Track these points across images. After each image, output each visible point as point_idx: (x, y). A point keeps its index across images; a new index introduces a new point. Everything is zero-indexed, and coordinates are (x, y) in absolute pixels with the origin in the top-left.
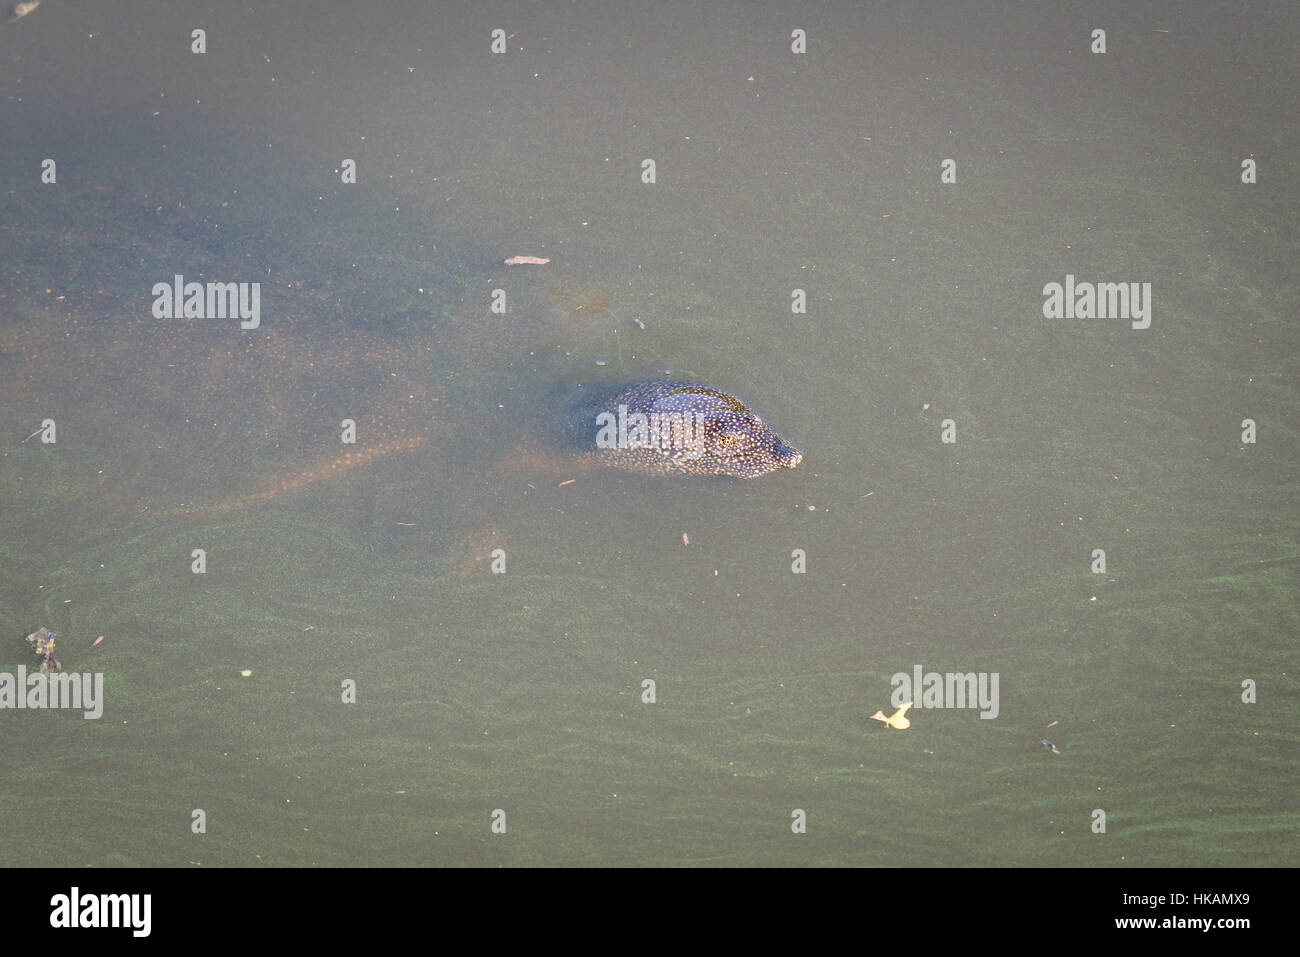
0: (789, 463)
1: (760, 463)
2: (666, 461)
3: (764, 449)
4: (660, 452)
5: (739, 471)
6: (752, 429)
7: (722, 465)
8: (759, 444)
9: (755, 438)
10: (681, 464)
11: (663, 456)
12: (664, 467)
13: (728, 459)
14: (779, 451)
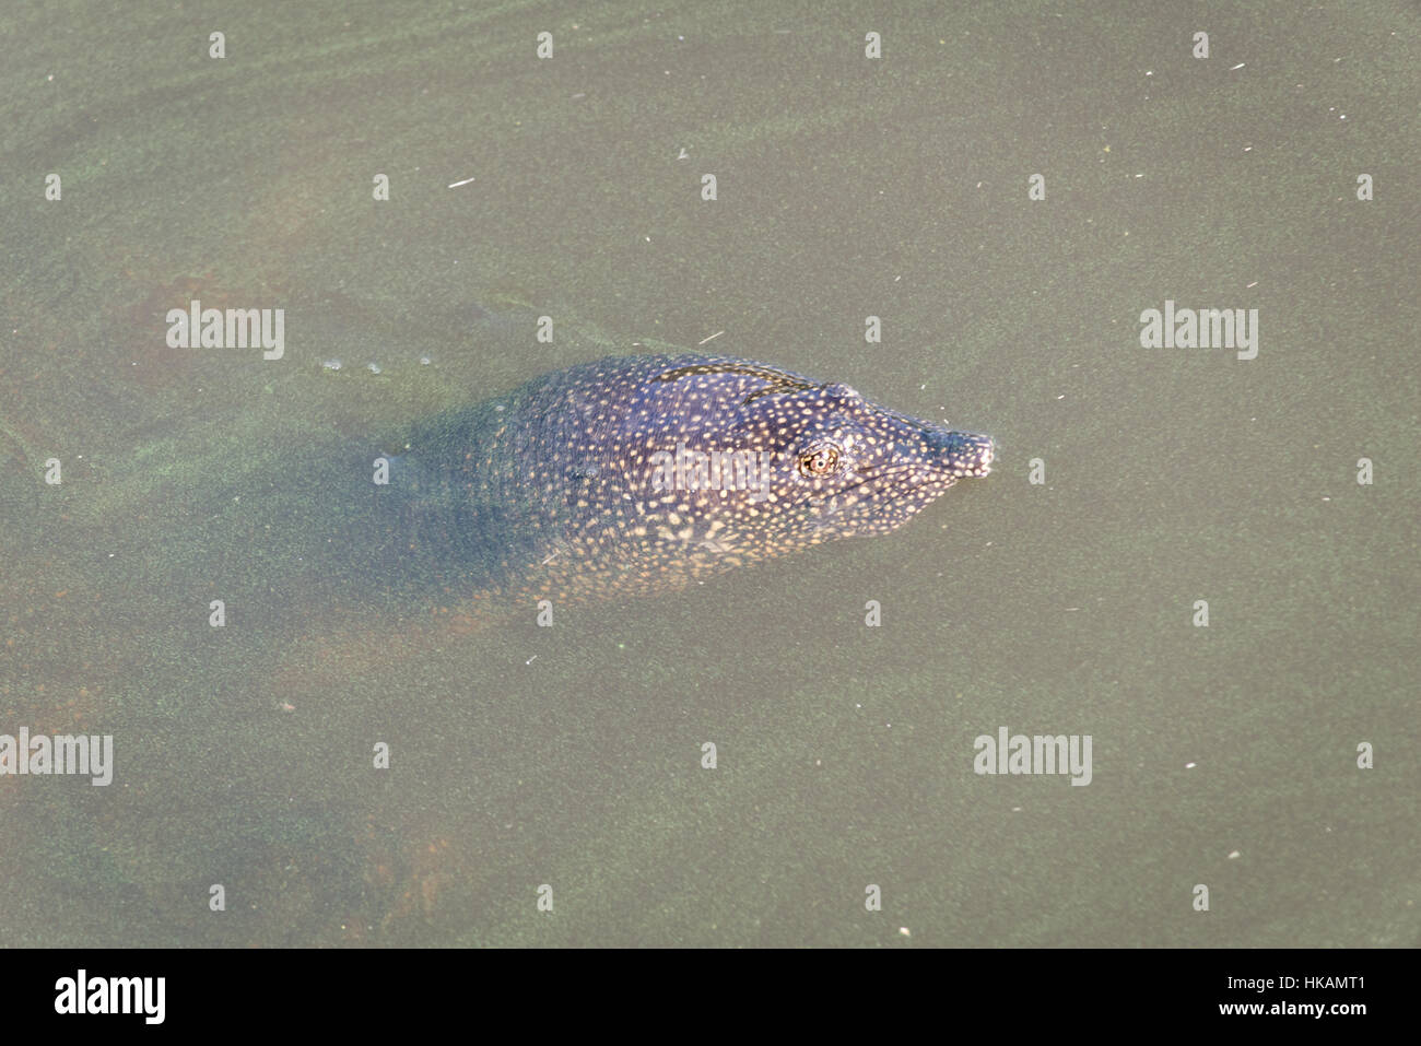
0: (978, 465)
1: (911, 487)
2: (689, 552)
3: (906, 453)
4: (671, 537)
5: (870, 520)
6: (854, 417)
7: (826, 519)
8: (890, 446)
9: (877, 437)
10: (727, 548)
11: (679, 543)
12: (687, 569)
13: (833, 502)
14: (942, 450)
